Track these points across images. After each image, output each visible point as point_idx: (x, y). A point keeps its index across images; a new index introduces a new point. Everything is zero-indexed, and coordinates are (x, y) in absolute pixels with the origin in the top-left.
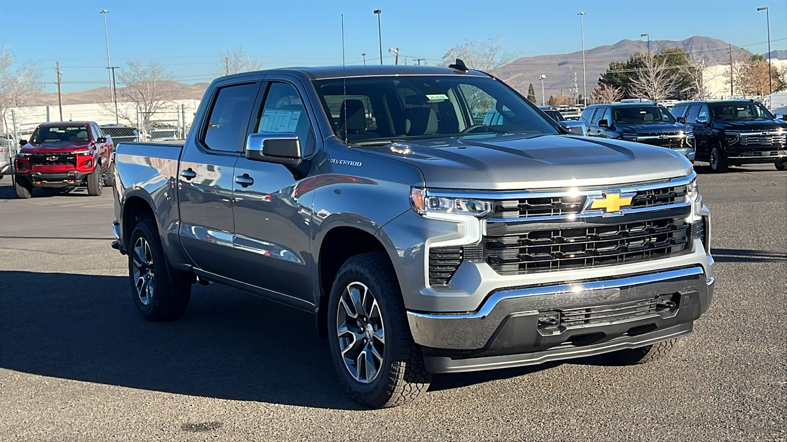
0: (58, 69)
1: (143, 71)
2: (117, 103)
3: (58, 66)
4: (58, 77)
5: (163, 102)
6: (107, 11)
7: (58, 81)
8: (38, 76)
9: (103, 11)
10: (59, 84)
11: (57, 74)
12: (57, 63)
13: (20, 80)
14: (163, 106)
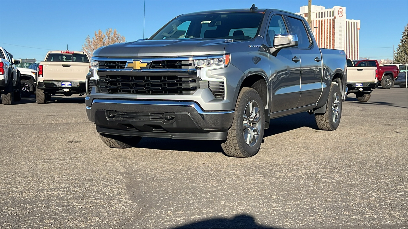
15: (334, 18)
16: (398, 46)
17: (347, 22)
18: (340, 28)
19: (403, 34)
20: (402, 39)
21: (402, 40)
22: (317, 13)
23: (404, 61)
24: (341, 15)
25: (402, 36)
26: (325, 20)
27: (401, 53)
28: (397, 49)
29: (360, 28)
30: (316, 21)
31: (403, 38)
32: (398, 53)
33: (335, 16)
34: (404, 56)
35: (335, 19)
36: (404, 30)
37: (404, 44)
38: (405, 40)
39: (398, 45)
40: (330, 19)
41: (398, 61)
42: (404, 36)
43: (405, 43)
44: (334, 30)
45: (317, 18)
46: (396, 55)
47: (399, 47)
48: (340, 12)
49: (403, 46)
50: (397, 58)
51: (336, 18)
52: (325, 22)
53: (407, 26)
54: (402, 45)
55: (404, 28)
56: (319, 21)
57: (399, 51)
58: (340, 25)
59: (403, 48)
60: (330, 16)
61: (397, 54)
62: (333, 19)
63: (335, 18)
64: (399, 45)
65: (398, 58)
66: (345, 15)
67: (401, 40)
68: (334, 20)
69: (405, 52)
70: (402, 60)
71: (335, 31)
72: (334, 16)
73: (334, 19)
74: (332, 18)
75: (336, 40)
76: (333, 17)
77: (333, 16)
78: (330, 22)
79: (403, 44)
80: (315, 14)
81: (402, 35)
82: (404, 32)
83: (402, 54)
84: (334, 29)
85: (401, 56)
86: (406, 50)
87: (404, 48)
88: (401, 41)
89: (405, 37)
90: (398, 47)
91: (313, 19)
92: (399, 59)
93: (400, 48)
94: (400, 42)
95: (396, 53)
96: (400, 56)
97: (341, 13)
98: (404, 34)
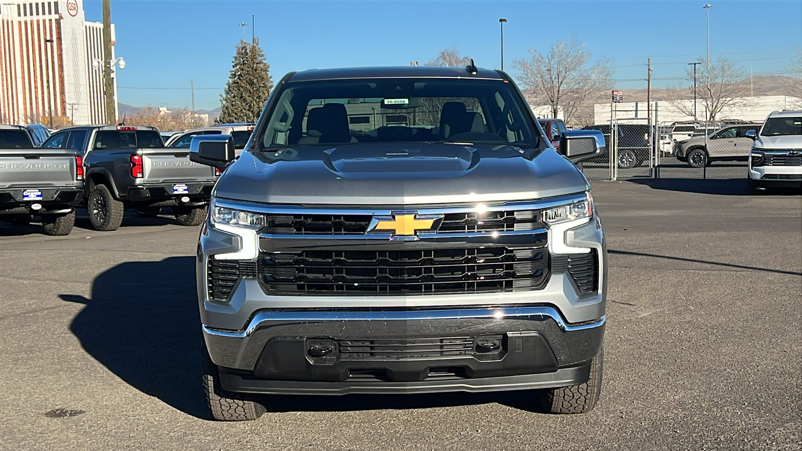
0: (649, 65)
1: (712, 67)
2: (696, 100)
3: (649, 63)
4: (649, 73)
5: (730, 99)
6: (710, 6)
7: (649, 77)
8: (610, 73)
9: (707, 6)
10: (649, 80)
11: (648, 70)
12: (649, 59)
13: (593, 77)
14: (731, 102)
15: (59, 17)
16: (227, 84)
17: (86, 27)
18: (74, 40)
19: (234, 60)
20: (233, 71)
21: (234, 73)
22: (19, 6)
23: (240, 116)
24: (73, 13)
25: (234, 64)
26: (38, 21)
27: (234, 100)
28: (224, 92)
29: (114, 42)
30: (20, 22)
31: (235, 68)
32: (227, 98)
33: (61, 14)
34: (241, 106)
35: (62, 21)
36: (236, 53)
37: (239, 81)
38: (239, 73)
39: (227, 82)
40: (50, 20)
41: (229, 116)
42: (236, 65)
43: (240, 79)
44: (61, 44)
45: (19, 15)
46: (224, 102)
47: (229, 86)
48: (70, 5)
49: (237, 85)
50: (227, 108)
51: (63, 18)
52: (38, 25)
53: (241, 46)
54: (234, 83)
55: (236, 50)
56: (26, 23)
57: (228, 96)
58: (74, 34)
59: (236, 89)
60: (50, 13)
61: (226, 100)
62: (56, 20)
63: (61, 18)
64: (229, 82)
65: (229, 108)
66: (81, 13)
67: (231, 73)
68: (58, 22)
69: (241, 97)
70: (236, 114)
71: (64, 46)
72: (58, 14)
73: (59, 19)
74: (54, 17)
75: (66, 65)
76: (57, 17)
77: (57, 12)
78: (51, 27)
79: (236, 81)
80: (16, 7)
81: (233, 62)
82: (236, 58)
83: (237, 101)
84: (61, 41)
85: (236, 106)
86: (244, 93)
87: (239, 90)
88: (232, 75)
89: (238, 67)
90: (227, 87)
91: (12, 17)
92: (230, 111)
93: (231, 89)
94: (230, 78)
95: (224, 99)
96: (232, 105)
97: (72, 8)
98: (237, 61)
